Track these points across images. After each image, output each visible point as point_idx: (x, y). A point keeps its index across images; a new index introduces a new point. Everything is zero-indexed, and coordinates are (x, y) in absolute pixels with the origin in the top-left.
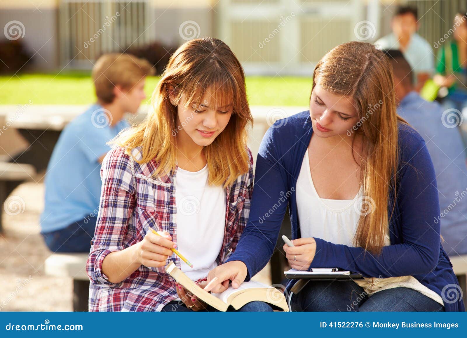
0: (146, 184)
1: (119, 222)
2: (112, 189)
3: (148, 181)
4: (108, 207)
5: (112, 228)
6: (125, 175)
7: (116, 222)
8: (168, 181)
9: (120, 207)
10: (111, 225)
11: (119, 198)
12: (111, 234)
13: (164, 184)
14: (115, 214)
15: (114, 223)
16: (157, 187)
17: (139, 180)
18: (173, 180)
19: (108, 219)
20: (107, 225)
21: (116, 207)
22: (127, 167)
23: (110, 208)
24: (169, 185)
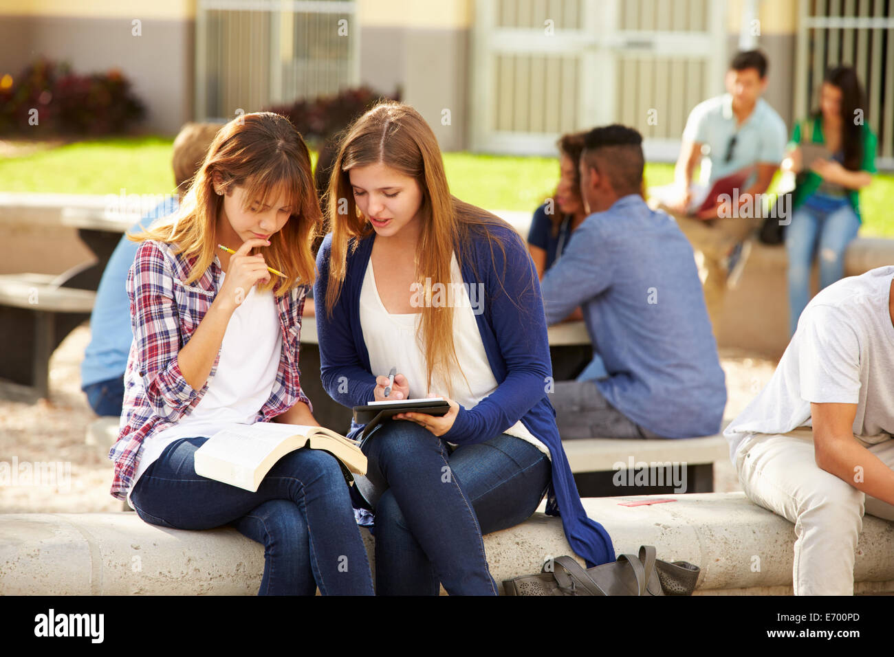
0: (184, 292)
1: (173, 335)
2: (151, 297)
3: (185, 288)
4: (152, 320)
5: (168, 344)
6: (164, 280)
7: (170, 335)
8: (211, 288)
9: (168, 316)
10: (165, 341)
11: (164, 306)
12: (169, 352)
13: (206, 293)
14: (165, 326)
15: (169, 338)
16: (198, 296)
17: (176, 286)
18: (217, 287)
19: (158, 335)
20: (159, 342)
21: (163, 318)
22: (164, 270)
23: (155, 321)
24: (211, 294)
